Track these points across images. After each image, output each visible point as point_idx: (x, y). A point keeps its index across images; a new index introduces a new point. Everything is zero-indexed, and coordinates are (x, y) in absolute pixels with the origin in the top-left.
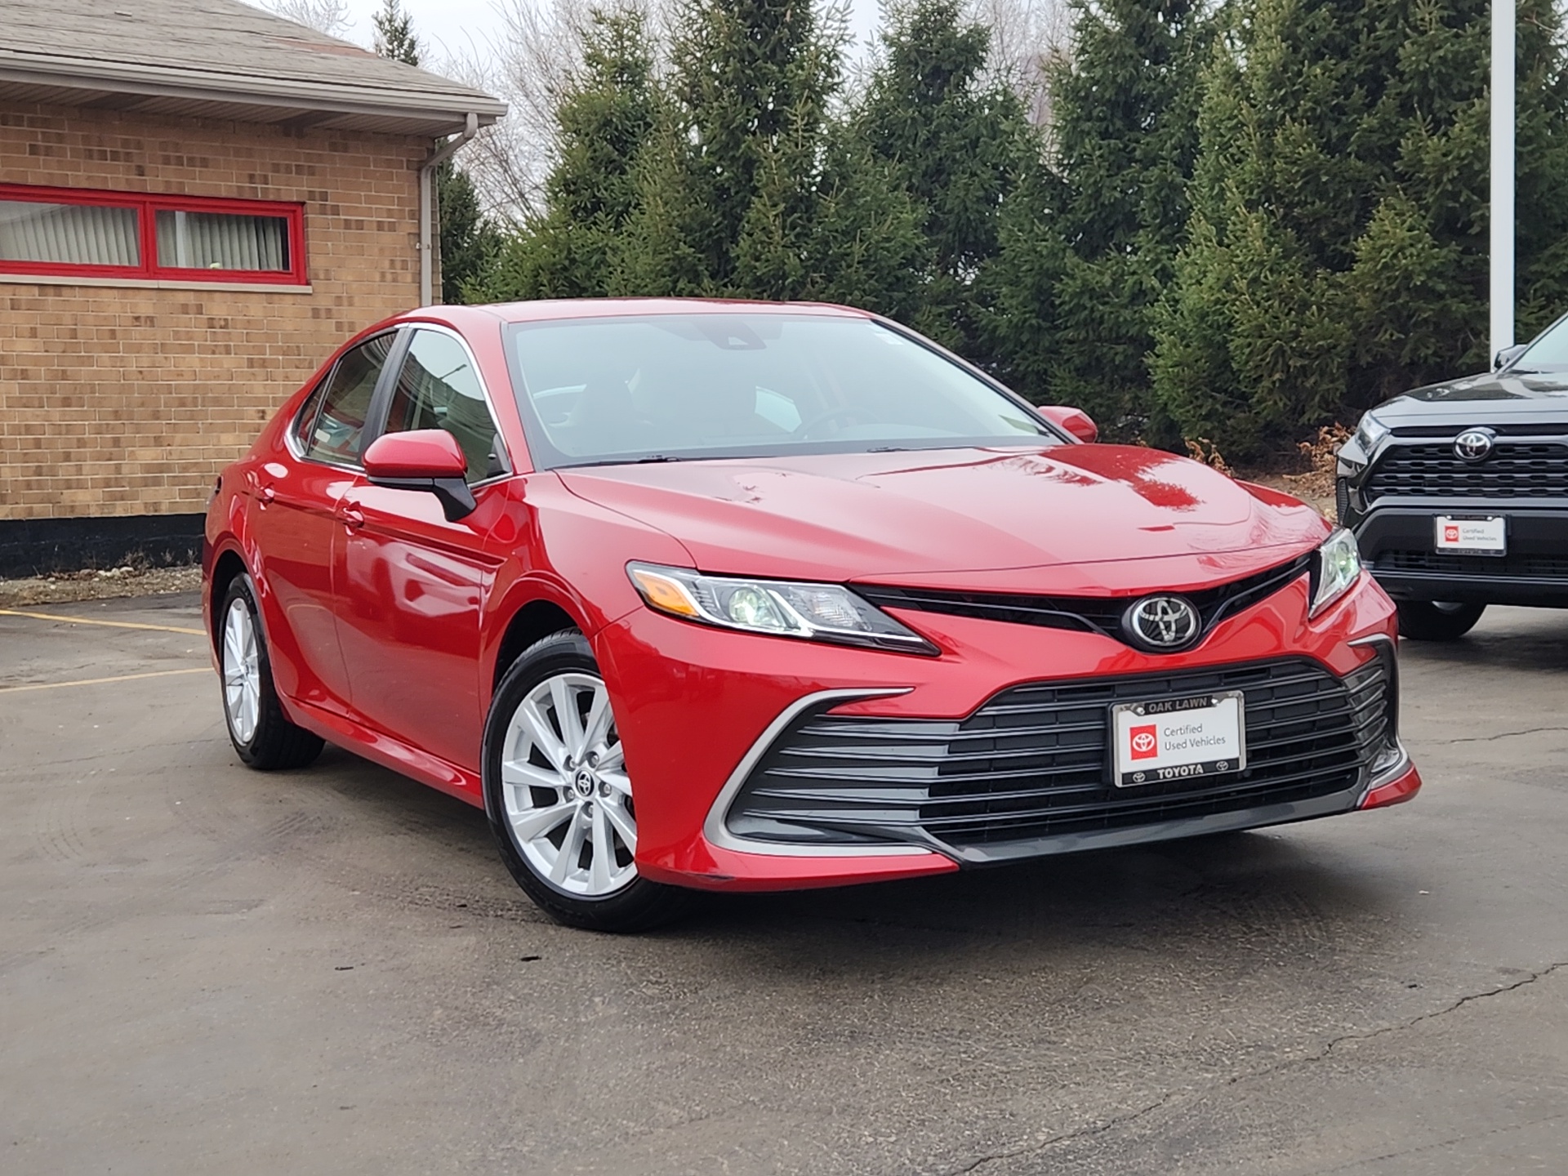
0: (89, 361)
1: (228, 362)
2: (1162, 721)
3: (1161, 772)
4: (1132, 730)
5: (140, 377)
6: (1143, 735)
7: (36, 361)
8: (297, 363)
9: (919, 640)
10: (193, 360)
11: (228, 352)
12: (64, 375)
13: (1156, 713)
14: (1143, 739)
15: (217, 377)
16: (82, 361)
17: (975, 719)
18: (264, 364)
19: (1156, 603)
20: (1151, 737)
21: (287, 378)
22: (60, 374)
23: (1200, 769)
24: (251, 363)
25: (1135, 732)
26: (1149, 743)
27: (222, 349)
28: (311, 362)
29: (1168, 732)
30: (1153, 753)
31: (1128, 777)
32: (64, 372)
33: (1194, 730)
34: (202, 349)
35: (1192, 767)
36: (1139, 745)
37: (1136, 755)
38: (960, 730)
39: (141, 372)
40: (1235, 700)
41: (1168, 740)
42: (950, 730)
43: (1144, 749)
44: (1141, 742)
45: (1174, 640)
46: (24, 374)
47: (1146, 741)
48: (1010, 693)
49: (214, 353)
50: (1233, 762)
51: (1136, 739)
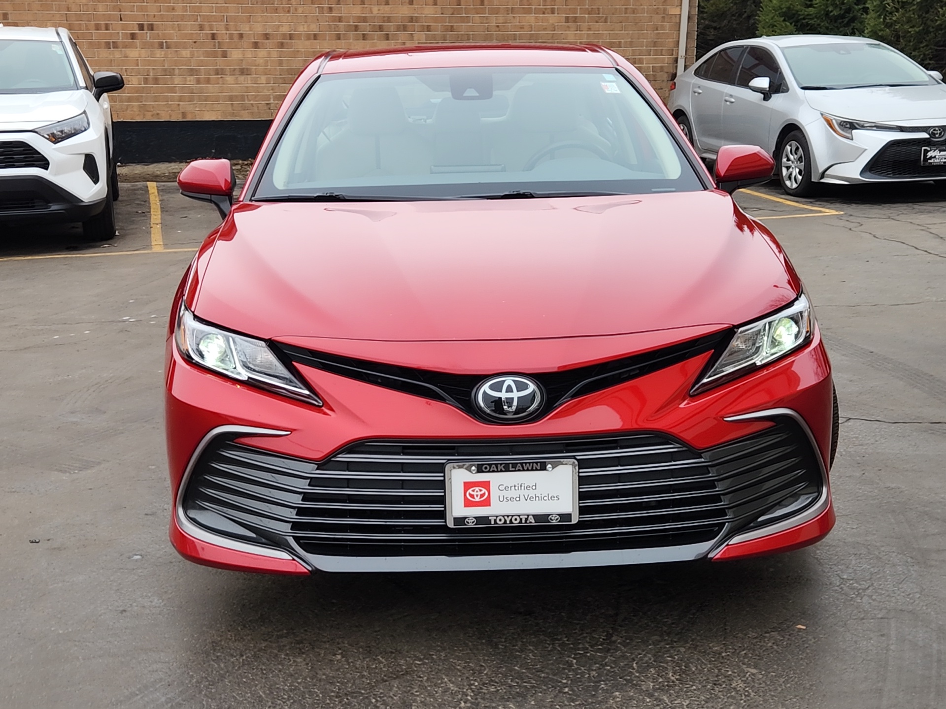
0: (466, 20)
1: (553, 19)
2: (495, 479)
3: (492, 519)
4: (465, 483)
5: (497, 29)
6: (477, 489)
7: (436, 20)
8: (597, 19)
9: (307, 392)
10: (531, 18)
11: (553, 13)
12: (452, 29)
13: (489, 471)
14: (477, 492)
15: (545, 29)
16: (463, 20)
17: (331, 463)
18: (575, 20)
19: (504, 381)
20: (484, 490)
21: (590, 29)
22: (449, 28)
23: (531, 519)
24: (567, 20)
25: (468, 485)
26: (482, 496)
27: (549, 11)
28: (606, 18)
29: (502, 488)
30: (487, 503)
31: (459, 521)
32: (452, 26)
33: (527, 488)
34: (537, 11)
35: (524, 518)
36: (472, 496)
37: (468, 503)
38: (317, 469)
39: (498, 26)
40: (571, 467)
41: (501, 494)
42: (310, 469)
43: (477, 499)
44: (475, 493)
45: (516, 413)
46: (429, 28)
47: (479, 493)
48: (362, 445)
49: (544, 13)
50: (566, 517)
51: (470, 491)
